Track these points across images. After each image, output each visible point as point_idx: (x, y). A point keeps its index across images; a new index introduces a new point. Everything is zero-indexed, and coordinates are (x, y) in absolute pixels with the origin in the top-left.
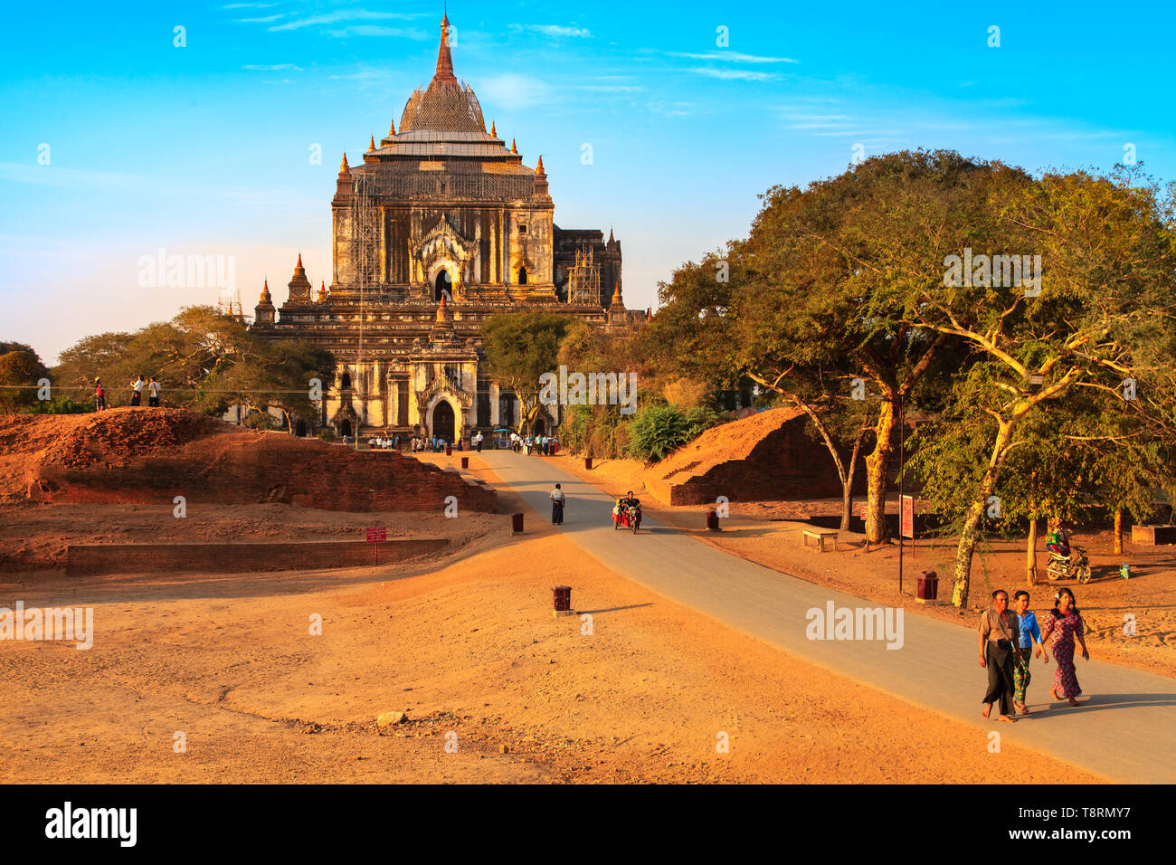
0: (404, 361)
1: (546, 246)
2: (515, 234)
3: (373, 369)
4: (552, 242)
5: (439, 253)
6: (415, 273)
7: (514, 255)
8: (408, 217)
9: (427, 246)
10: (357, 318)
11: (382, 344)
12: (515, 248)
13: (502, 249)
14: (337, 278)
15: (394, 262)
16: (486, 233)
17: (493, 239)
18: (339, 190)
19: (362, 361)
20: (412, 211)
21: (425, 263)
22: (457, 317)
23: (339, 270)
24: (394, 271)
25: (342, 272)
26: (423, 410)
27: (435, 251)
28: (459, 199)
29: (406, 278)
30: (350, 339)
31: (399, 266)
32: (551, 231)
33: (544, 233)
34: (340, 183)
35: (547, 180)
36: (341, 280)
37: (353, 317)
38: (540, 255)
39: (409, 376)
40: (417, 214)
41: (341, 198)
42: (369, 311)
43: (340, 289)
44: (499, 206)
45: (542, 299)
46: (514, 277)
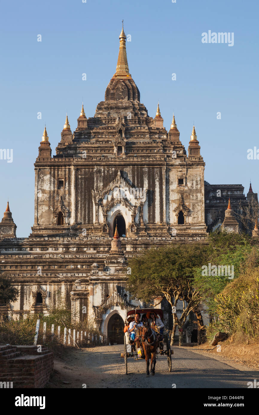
0: (84, 281)
1: (199, 195)
2: (174, 186)
3: (60, 288)
4: (203, 191)
5: (115, 201)
6: (97, 216)
7: (174, 201)
8: (92, 173)
9: (106, 196)
10: (50, 250)
11: (68, 270)
12: (174, 196)
13: (164, 197)
14: (38, 221)
15: (81, 208)
16: (152, 185)
17: (157, 190)
18: (40, 154)
19: (51, 282)
20: (95, 169)
21: (105, 209)
22: (129, 248)
23: (39, 215)
24: (81, 215)
25: (42, 215)
26: (99, 322)
27: (113, 199)
28: (131, 160)
29: (90, 221)
30: (44, 266)
31: (85, 211)
32: (203, 183)
33: (197, 185)
34: (41, 149)
35: (199, 144)
36: (41, 221)
37: (48, 249)
38: (194, 201)
39: (88, 294)
40: (99, 171)
41: (42, 161)
42: (60, 244)
43: (40, 229)
44: (162, 165)
45: (196, 235)
46: (174, 219)
